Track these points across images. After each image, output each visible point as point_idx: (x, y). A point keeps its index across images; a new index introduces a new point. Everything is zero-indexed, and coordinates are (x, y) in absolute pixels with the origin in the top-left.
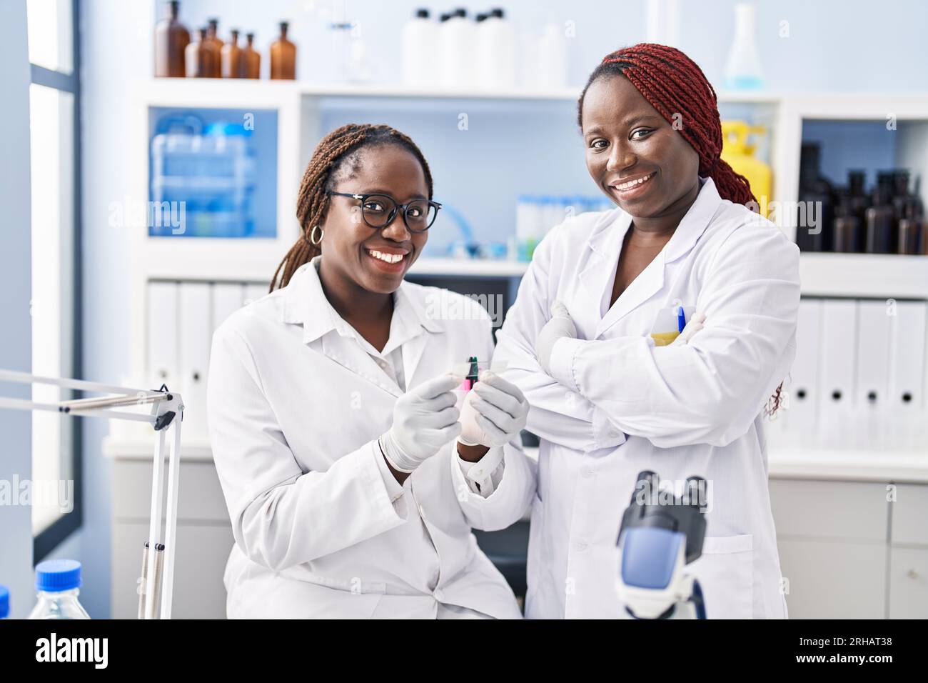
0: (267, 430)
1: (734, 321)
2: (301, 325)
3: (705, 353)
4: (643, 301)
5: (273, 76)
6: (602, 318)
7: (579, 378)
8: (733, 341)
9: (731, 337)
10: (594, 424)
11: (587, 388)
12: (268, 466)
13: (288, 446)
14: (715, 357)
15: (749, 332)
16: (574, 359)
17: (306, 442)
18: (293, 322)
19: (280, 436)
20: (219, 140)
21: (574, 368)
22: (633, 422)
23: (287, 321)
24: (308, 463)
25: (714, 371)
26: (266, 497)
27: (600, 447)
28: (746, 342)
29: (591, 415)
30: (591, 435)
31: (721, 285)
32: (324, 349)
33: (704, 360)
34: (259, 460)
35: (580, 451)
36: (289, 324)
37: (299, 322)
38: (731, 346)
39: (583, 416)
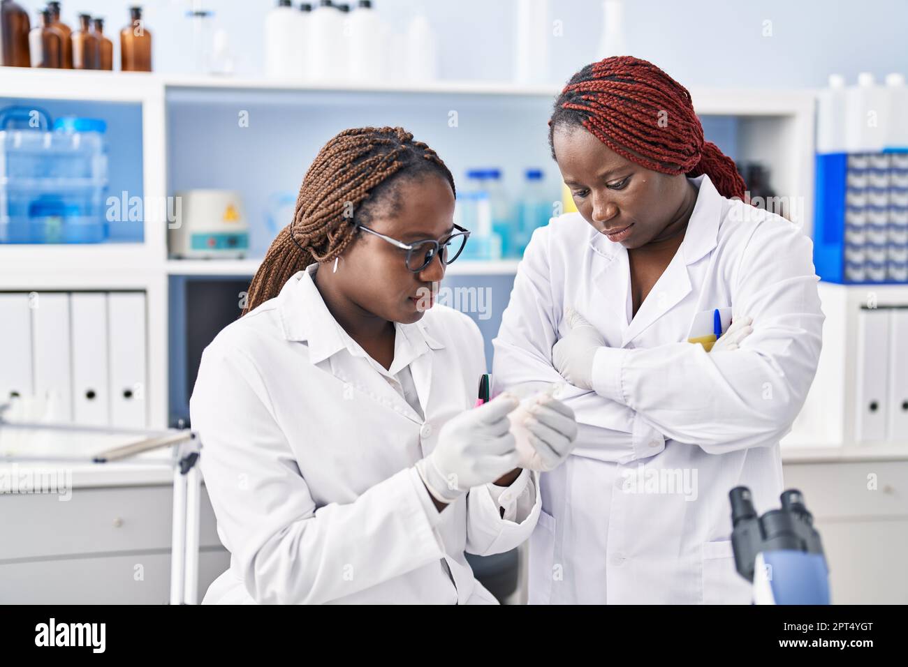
0: (281, 460)
1: (785, 322)
2: (305, 343)
3: (770, 356)
4: (673, 305)
5: (124, 67)
6: (629, 324)
7: (629, 389)
8: (790, 342)
9: (787, 338)
10: (635, 434)
11: (638, 399)
12: (282, 501)
13: (301, 476)
14: (779, 359)
15: (804, 331)
16: (622, 369)
17: (321, 472)
18: (296, 339)
19: (293, 465)
20: (72, 136)
21: (623, 378)
22: (690, 430)
23: (290, 339)
24: (324, 494)
25: (782, 374)
26: (284, 534)
27: (638, 457)
28: (803, 342)
29: (631, 426)
30: (630, 446)
31: (761, 284)
32: (333, 369)
33: (769, 362)
34: (273, 493)
35: (614, 463)
36: (291, 342)
37: (302, 339)
38: (790, 347)
39: (623, 427)
